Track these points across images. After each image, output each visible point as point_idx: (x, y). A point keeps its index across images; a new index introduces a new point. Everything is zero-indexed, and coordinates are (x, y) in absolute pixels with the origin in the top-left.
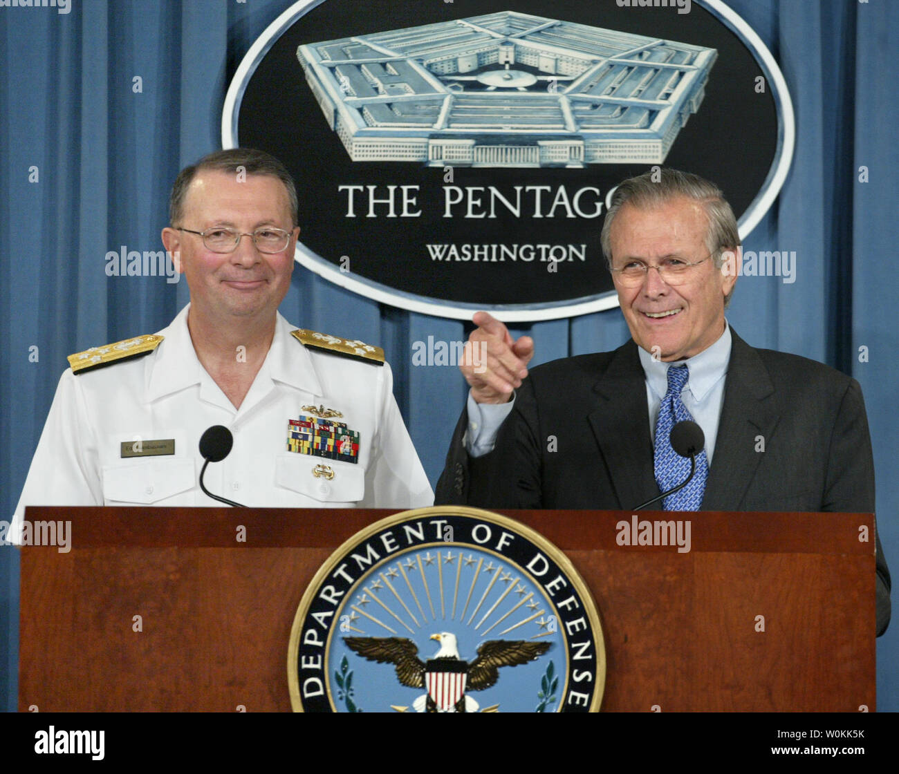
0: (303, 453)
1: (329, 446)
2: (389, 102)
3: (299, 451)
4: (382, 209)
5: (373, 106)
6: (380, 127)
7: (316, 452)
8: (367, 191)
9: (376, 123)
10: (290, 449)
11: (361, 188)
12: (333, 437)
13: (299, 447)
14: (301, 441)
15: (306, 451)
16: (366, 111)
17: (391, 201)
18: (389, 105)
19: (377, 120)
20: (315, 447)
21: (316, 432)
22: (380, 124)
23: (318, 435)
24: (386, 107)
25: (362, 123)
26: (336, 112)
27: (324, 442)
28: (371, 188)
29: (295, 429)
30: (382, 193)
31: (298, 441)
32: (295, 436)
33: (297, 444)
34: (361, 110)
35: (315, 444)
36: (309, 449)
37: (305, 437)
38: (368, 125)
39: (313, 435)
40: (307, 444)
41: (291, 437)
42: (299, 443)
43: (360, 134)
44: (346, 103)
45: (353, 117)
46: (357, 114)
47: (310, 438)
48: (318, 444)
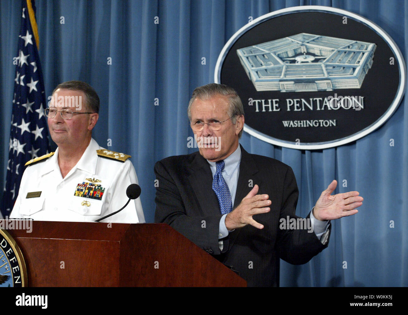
0: (80, 196)
1: (91, 194)
2: (265, 69)
3: (78, 196)
4: (267, 108)
5: (261, 70)
6: (263, 78)
7: (84, 196)
8: (262, 102)
9: (262, 77)
10: (75, 195)
11: (260, 101)
12: (93, 190)
13: (79, 194)
14: (80, 192)
15: (81, 195)
16: (259, 73)
17: (270, 105)
18: (266, 70)
19: (262, 75)
20: (85, 194)
21: (87, 188)
22: (263, 77)
23: (87, 189)
24: (265, 70)
25: (257, 77)
26: (249, 73)
27: (89, 192)
28: (263, 101)
29: (79, 187)
30: (266, 103)
31: (79, 192)
32: (78, 190)
33: (78, 193)
34: (257, 72)
35: (85, 193)
36: (82, 195)
37: (82, 190)
38: (259, 78)
39: (85, 190)
40: (82, 193)
41: (77, 190)
42: (79, 193)
43: (257, 81)
44: (252, 70)
45: (254, 75)
46: (256, 74)
47: (84, 191)
48: (86, 193)
